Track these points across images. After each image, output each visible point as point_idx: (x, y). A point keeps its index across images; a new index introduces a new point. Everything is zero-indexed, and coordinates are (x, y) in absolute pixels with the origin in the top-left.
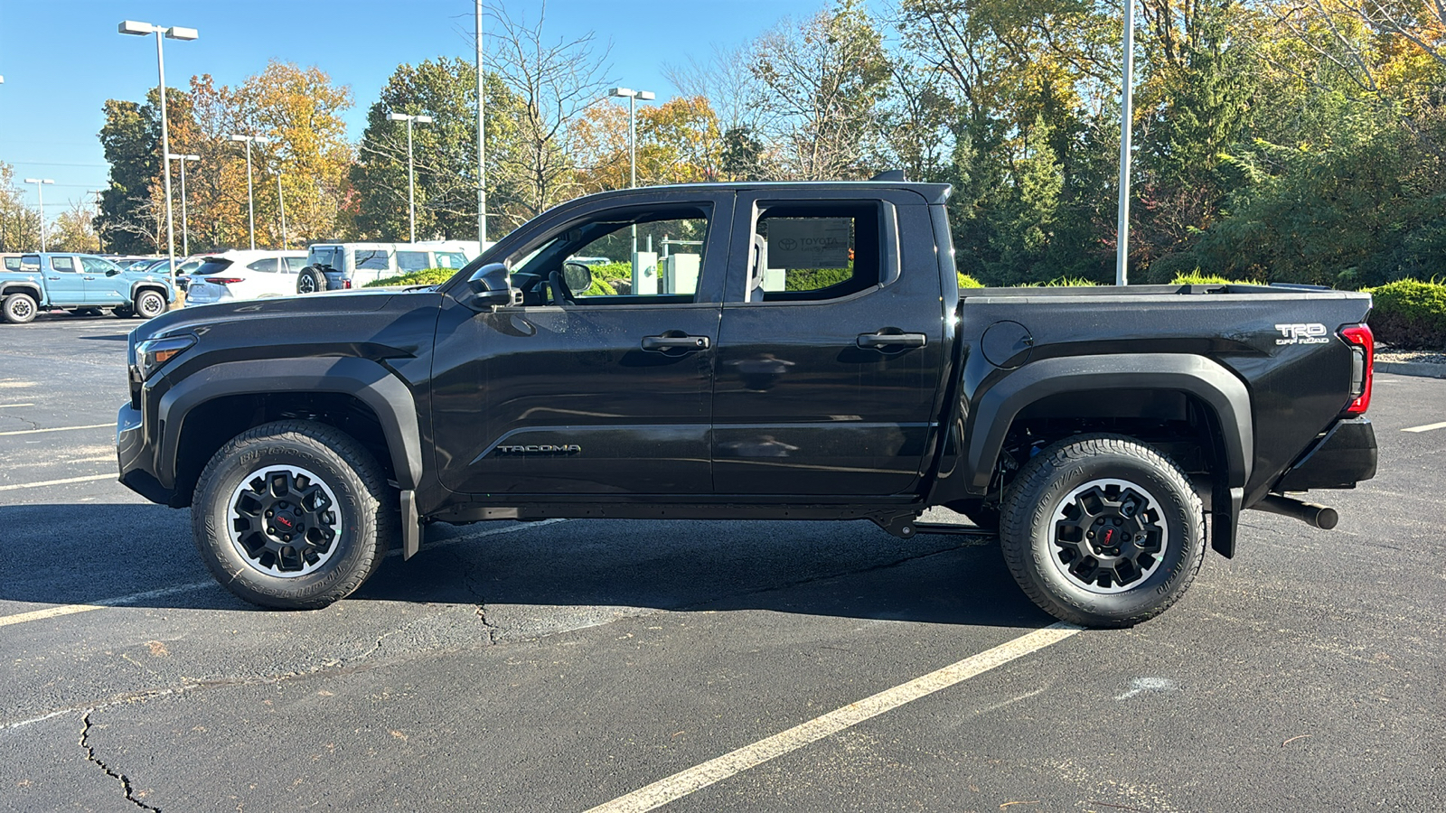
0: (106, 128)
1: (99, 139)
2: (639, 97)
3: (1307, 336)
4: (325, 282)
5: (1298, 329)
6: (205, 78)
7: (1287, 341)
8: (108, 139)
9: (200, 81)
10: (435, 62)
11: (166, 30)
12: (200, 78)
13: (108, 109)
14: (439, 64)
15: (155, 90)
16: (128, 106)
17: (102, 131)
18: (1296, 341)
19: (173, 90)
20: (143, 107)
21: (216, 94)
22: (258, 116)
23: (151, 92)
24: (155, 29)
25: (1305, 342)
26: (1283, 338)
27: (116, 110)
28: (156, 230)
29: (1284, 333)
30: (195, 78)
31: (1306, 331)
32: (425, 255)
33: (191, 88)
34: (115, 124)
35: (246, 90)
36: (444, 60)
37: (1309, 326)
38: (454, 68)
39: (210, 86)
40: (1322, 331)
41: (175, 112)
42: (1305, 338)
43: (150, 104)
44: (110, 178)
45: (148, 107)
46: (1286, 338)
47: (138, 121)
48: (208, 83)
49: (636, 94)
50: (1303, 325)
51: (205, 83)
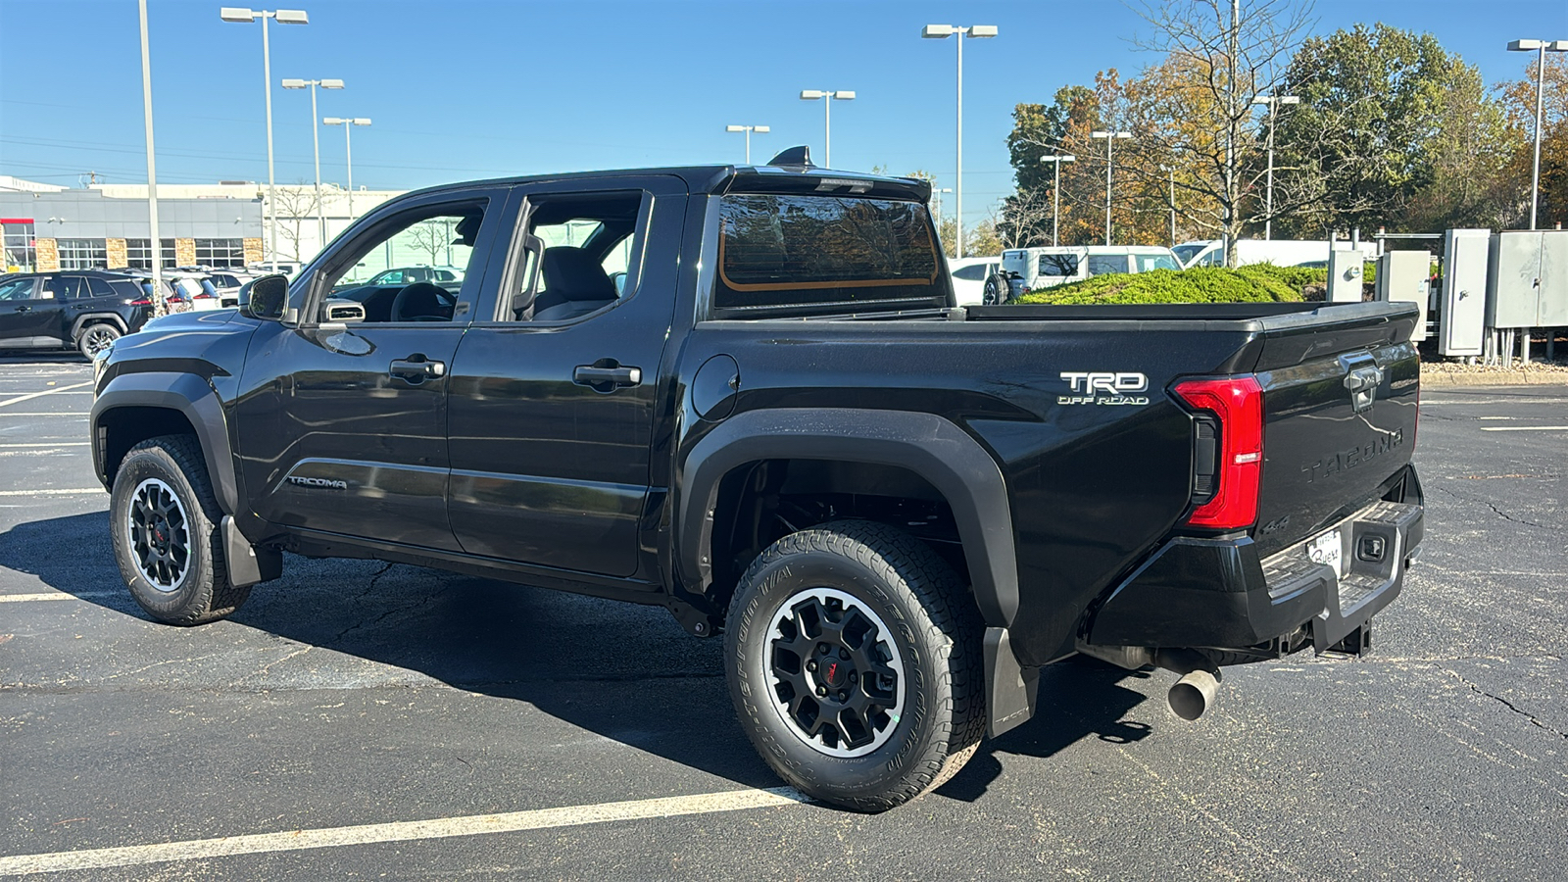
0: (1013, 133)
1: (1006, 144)
2: (1552, 48)
3: (1114, 391)
4: (1007, 290)
5: (1097, 380)
6: (1111, 73)
7: (1076, 400)
8: (1015, 144)
9: (1105, 77)
10: (1349, 31)
11: (966, 30)
12: (1105, 73)
13: (1018, 114)
14: (1354, 32)
15: (1063, 90)
16: (1036, 109)
17: (1010, 137)
18: (1091, 400)
19: (1080, 88)
20: (1050, 109)
21: (1121, 88)
22: (1156, 108)
23: (1058, 93)
24: (955, 30)
25: (1107, 403)
26: (1071, 394)
27: (1025, 113)
28: (1015, 237)
29: (1073, 386)
30: (1100, 74)
31: (1113, 384)
32: (1125, 258)
33: (1096, 85)
34: (1022, 128)
35: (1145, 82)
36: (1360, 28)
37: (1120, 375)
38: (1373, 35)
39: (1115, 81)
40: (1141, 384)
41: (1079, 111)
42: (1108, 394)
43: (1058, 105)
44: (1017, 184)
45: (1055, 109)
46: (1077, 395)
47: (1043, 124)
48: (1114, 77)
49: (1548, 45)
50: (1111, 375)
51: (1110, 78)
